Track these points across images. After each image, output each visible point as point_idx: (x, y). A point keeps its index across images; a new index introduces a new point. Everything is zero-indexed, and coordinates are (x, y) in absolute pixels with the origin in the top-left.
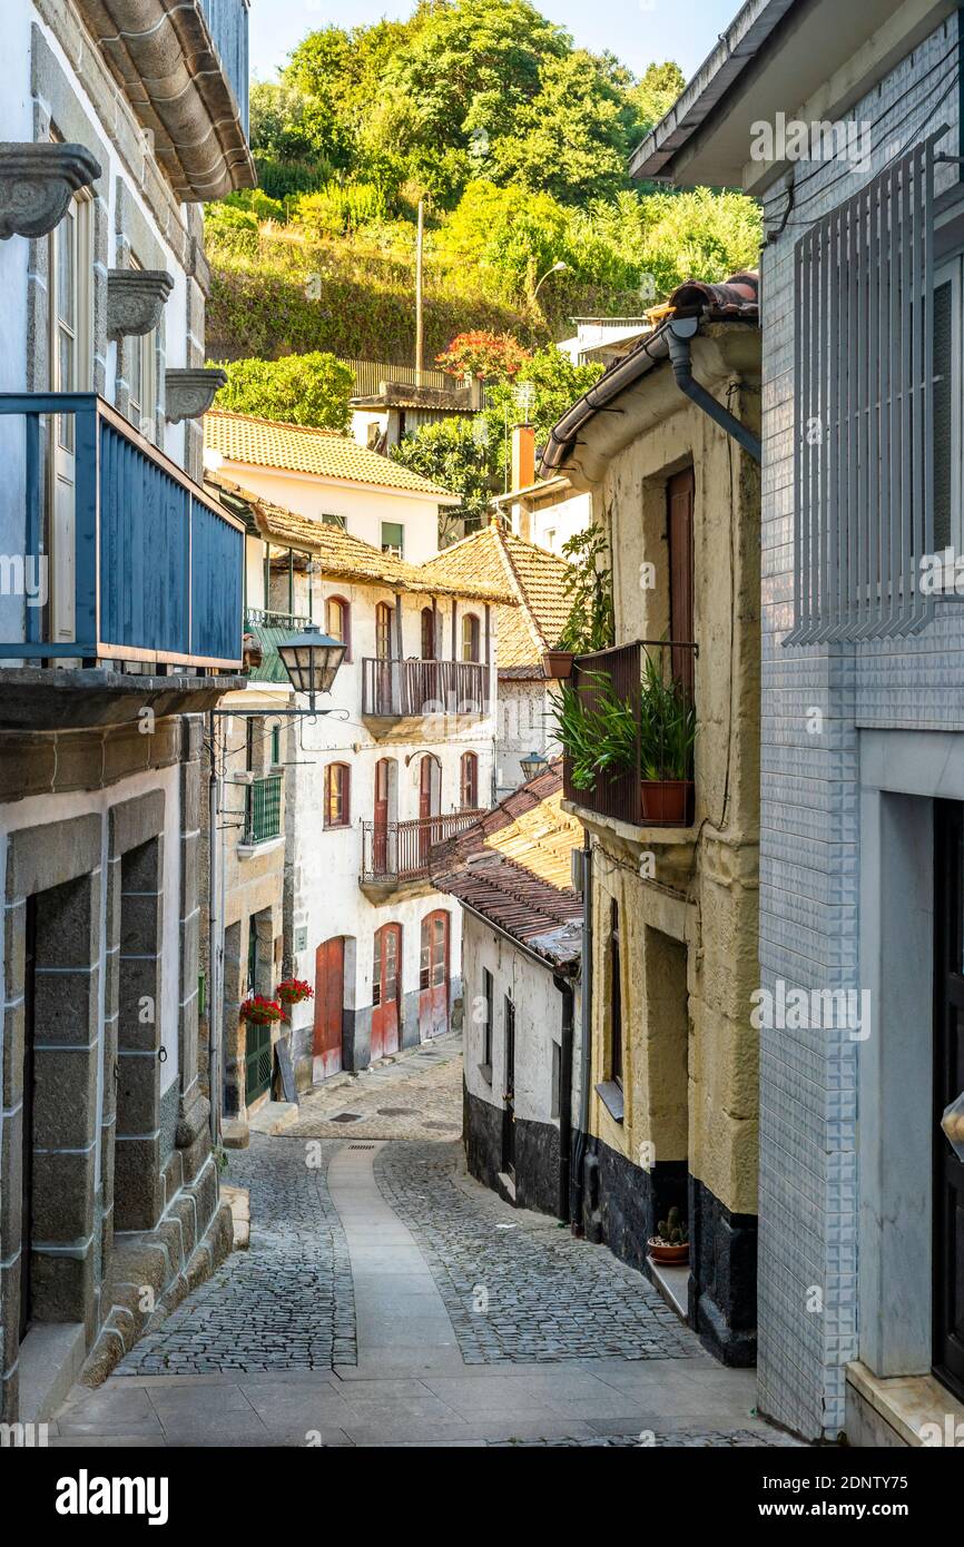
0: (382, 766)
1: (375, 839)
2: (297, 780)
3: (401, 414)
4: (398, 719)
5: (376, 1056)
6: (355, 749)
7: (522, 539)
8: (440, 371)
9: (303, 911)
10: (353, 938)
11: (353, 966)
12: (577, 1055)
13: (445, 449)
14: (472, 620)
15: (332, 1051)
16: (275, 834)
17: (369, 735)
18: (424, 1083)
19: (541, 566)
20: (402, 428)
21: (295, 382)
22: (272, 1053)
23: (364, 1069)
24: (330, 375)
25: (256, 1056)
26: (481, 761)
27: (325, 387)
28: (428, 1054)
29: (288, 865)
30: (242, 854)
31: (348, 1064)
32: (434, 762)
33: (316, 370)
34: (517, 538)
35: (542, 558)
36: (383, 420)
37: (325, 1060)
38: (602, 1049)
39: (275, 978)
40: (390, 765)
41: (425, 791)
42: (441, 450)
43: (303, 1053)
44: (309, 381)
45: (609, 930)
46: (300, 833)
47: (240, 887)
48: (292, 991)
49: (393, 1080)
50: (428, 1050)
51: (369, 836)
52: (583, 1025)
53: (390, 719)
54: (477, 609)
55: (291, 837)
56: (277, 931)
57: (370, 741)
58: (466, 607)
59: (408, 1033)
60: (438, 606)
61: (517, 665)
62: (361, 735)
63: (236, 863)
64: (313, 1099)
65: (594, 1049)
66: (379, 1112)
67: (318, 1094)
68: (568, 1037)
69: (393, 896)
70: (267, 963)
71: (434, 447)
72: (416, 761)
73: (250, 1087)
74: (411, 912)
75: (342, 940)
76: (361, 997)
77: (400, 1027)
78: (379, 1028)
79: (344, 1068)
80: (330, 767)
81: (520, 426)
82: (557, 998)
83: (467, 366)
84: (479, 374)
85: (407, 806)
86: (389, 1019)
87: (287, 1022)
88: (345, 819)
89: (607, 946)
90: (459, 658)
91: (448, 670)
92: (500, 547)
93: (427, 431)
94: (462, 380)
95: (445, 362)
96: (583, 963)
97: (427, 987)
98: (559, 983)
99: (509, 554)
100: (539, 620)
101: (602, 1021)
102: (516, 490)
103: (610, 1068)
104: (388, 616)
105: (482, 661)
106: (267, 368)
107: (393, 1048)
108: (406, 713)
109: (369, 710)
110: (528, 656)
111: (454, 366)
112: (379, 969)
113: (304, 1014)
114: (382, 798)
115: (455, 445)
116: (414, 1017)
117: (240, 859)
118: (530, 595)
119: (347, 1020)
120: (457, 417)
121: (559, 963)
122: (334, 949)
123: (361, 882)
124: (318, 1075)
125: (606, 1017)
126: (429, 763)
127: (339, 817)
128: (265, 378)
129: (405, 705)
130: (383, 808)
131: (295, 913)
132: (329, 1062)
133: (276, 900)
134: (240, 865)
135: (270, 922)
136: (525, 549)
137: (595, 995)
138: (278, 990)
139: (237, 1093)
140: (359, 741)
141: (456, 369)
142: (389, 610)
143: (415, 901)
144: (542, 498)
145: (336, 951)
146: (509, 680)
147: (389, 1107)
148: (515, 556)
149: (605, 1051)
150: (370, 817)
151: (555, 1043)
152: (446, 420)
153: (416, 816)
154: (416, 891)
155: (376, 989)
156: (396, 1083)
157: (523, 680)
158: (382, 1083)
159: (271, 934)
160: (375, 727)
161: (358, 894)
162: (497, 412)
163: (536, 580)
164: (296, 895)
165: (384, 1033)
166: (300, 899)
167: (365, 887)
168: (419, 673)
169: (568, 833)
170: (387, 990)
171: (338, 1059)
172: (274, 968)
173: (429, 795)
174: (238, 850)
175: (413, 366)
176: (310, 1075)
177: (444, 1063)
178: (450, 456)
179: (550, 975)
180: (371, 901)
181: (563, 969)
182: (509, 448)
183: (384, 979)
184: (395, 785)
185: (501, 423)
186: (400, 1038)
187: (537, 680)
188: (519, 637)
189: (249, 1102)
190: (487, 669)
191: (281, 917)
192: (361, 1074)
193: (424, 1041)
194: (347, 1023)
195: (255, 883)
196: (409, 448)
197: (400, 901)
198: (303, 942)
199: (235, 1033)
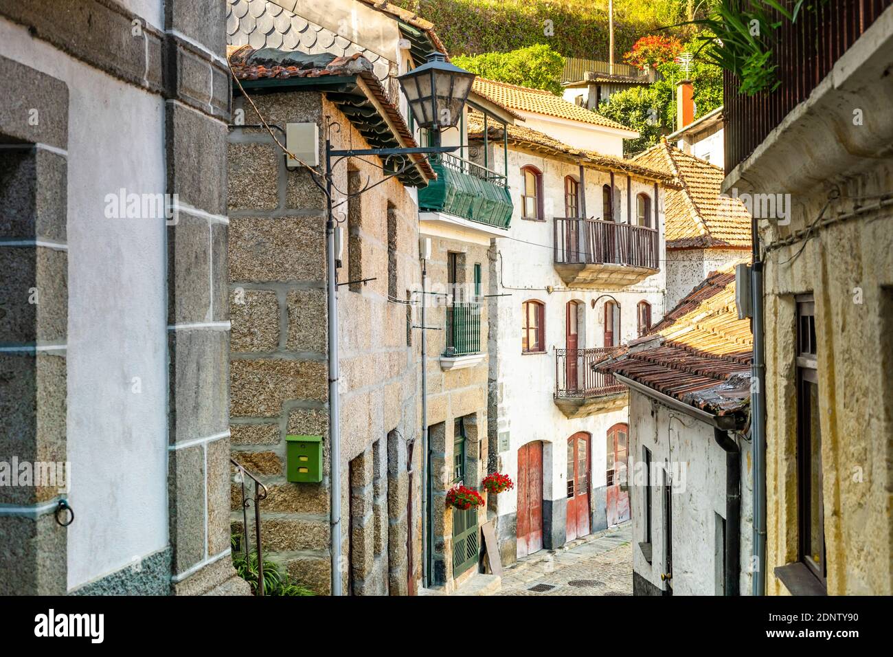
0: (573, 307)
1: (567, 364)
2: (499, 312)
3: (598, 87)
4: (583, 267)
5: (571, 537)
6: (548, 289)
7: (685, 152)
8: (627, 64)
9: (506, 419)
10: (549, 443)
11: (550, 465)
12: (747, 529)
13: (630, 109)
14: (644, 198)
15: (533, 534)
16: (476, 351)
17: (560, 280)
18: (608, 560)
19: (700, 170)
20: (599, 97)
21: (522, 65)
22: (479, 535)
23: (560, 548)
24: (547, 60)
25: (464, 536)
26: (654, 309)
27: (544, 68)
28: (614, 537)
29: (491, 381)
30: (444, 365)
31: (547, 544)
32: (615, 307)
33: (537, 57)
34: (681, 152)
35: (699, 165)
36: (585, 93)
37: (528, 541)
38: (784, 518)
39: (481, 472)
40: (580, 306)
41: (609, 329)
42: (626, 110)
43: (507, 534)
44: (532, 64)
45: (791, 356)
46: (502, 355)
47: (444, 393)
48: (496, 483)
49: (584, 557)
50: (614, 534)
51: (561, 360)
52: (754, 491)
53: (576, 266)
54: (649, 190)
55: (493, 357)
56: (482, 433)
57: (561, 286)
58: (639, 187)
59: (597, 519)
60: (616, 183)
61: (682, 237)
62: (554, 280)
63: (439, 372)
64: (516, 572)
65: (771, 520)
66: (570, 583)
67: (520, 568)
68: (735, 507)
69: (582, 409)
70: (473, 460)
71: (622, 107)
72: (600, 304)
73: (458, 561)
74: (599, 424)
75: (541, 443)
76: (558, 492)
77: (591, 515)
78: (573, 516)
79: (544, 547)
80: (528, 303)
81: (683, 83)
82: (720, 458)
83: (646, 61)
84: (654, 65)
85: (593, 337)
86: (581, 509)
87: (492, 508)
88: (541, 347)
89: (788, 377)
90: (634, 222)
91: (624, 230)
92: (668, 157)
93: (618, 97)
94: (642, 70)
95: (630, 58)
96: (753, 412)
97: (611, 484)
98: (722, 439)
99: (675, 163)
100: (698, 205)
101: (782, 480)
102: (681, 128)
103: (795, 544)
104: (575, 188)
105: (653, 227)
106: (503, 57)
107: (585, 531)
108: (589, 261)
109: (560, 259)
110: (690, 231)
111: (636, 61)
112: (573, 468)
113: (508, 502)
114: (573, 332)
115: (637, 105)
116: (602, 507)
117: (443, 369)
118: (691, 189)
119: (545, 509)
120: (639, 87)
121: (721, 413)
122: (534, 451)
123: (556, 397)
124: (522, 553)
125: (789, 475)
126: (612, 309)
127: (537, 345)
128: (501, 64)
129: (588, 254)
130: (573, 340)
131: (498, 420)
132: (531, 542)
133: (481, 408)
134: (444, 374)
135: (476, 426)
136: (687, 159)
137: (771, 449)
138: (484, 482)
139: (444, 567)
140: (552, 284)
141: (638, 63)
142: (576, 183)
143: (601, 416)
144: (699, 133)
145: (536, 451)
146: (675, 249)
147: (579, 579)
148: (679, 164)
149: (789, 522)
150: (562, 345)
151: (718, 515)
152: (631, 89)
153: (601, 345)
154: (601, 406)
155: (570, 484)
156: (586, 559)
157: (686, 249)
158: (576, 559)
159: (476, 436)
160: (565, 273)
161: (554, 408)
162: (667, 83)
163: (695, 180)
164: (499, 406)
165: (577, 520)
166: (502, 409)
167: (558, 401)
168: (600, 230)
169: (728, 314)
170: (579, 487)
171: (539, 540)
172: (479, 463)
173: (612, 333)
174: (441, 361)
175: (608, 61)
176: (514, 553)
177: (626, 544)
178: (634, 113)
179: (710, 431)
180: (564, 413)
181: (727, 420)
182: (675, 106)
183: (576, 477)
184: (584, 323)
185: (669, 90)
186: (591, 524)
187: (697, 248)
188: (683, 218)
189: (456, 574)
190: (657, 233)
191: (486, 423)
192: (558, 552)
193: (611, 526)
194: (546, 511)
195: (459, 391)
196: (604, 108)
197: (589, 414)
198: (506, 443)
199: (442, 517)
